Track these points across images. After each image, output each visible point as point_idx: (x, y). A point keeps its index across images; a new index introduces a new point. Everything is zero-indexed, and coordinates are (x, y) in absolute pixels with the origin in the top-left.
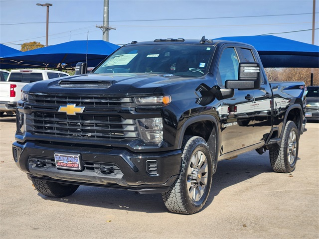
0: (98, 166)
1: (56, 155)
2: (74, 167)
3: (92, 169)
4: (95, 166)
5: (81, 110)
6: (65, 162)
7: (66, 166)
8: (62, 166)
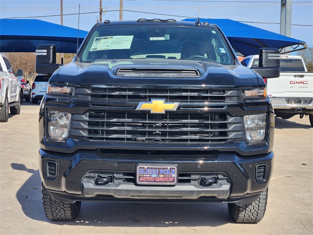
0: (197, 177)
1: (139, 168)
2: (166, 182)
3: (188, 181)
4: (193, 177)
5: (173, 106)
6: (154, 176)
7: (155, 181)
8: (147, 181)
